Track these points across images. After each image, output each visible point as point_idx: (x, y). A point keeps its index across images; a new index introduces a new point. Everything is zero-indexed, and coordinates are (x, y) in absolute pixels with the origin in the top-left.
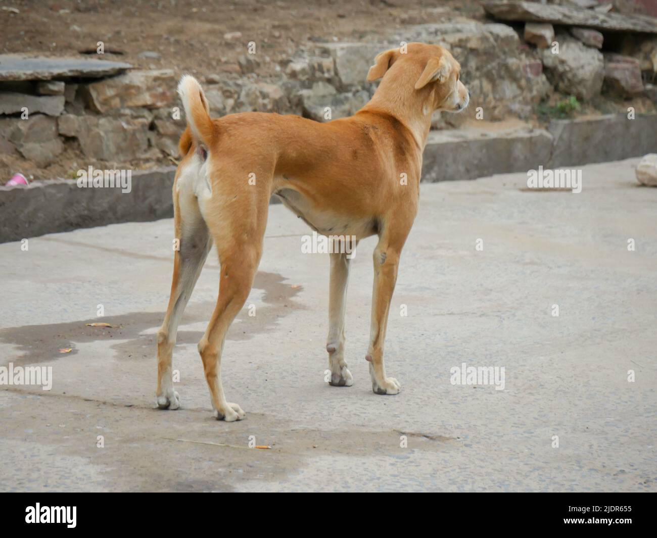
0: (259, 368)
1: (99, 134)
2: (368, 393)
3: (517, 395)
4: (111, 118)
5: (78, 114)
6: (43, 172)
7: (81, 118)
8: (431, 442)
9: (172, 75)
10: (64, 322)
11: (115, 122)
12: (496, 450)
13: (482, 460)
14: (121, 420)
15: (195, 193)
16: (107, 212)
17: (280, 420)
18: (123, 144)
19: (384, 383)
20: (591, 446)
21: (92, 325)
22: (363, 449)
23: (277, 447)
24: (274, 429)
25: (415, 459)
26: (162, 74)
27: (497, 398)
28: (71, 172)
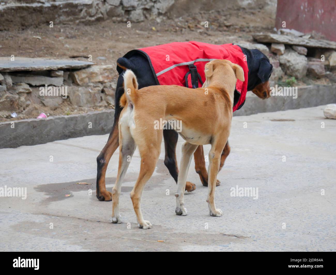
0: (157, 204)
1: (79, 94)
2: (207, 216)
3: (276, 217)
4: (84, 87)
5: (69, 85)
6: (53, 112)
7: (70, 87)
8: (238, 239)
9: (112, 67)
10: (66, 182)
11: (86, 89)
12: (268, 243)
13: (262, 248)
14: (95, 228)
15: (128, 125)
16: (82, 130)
17: (168, 228)
18: (90, 99)
19: (215, 212)
20: (312, 241)
21: (80, 183)
22: (207, 242)
23: (168, 241)
24: (166, 233)
25: (231, 247)
26: (108, 67)
27: (267, 218)
28: (66, 112)
